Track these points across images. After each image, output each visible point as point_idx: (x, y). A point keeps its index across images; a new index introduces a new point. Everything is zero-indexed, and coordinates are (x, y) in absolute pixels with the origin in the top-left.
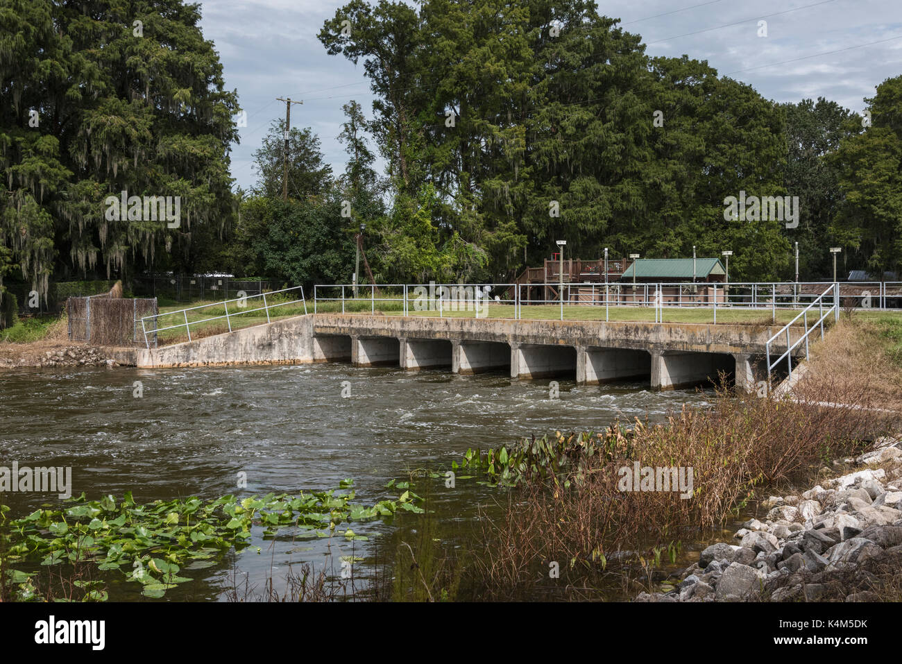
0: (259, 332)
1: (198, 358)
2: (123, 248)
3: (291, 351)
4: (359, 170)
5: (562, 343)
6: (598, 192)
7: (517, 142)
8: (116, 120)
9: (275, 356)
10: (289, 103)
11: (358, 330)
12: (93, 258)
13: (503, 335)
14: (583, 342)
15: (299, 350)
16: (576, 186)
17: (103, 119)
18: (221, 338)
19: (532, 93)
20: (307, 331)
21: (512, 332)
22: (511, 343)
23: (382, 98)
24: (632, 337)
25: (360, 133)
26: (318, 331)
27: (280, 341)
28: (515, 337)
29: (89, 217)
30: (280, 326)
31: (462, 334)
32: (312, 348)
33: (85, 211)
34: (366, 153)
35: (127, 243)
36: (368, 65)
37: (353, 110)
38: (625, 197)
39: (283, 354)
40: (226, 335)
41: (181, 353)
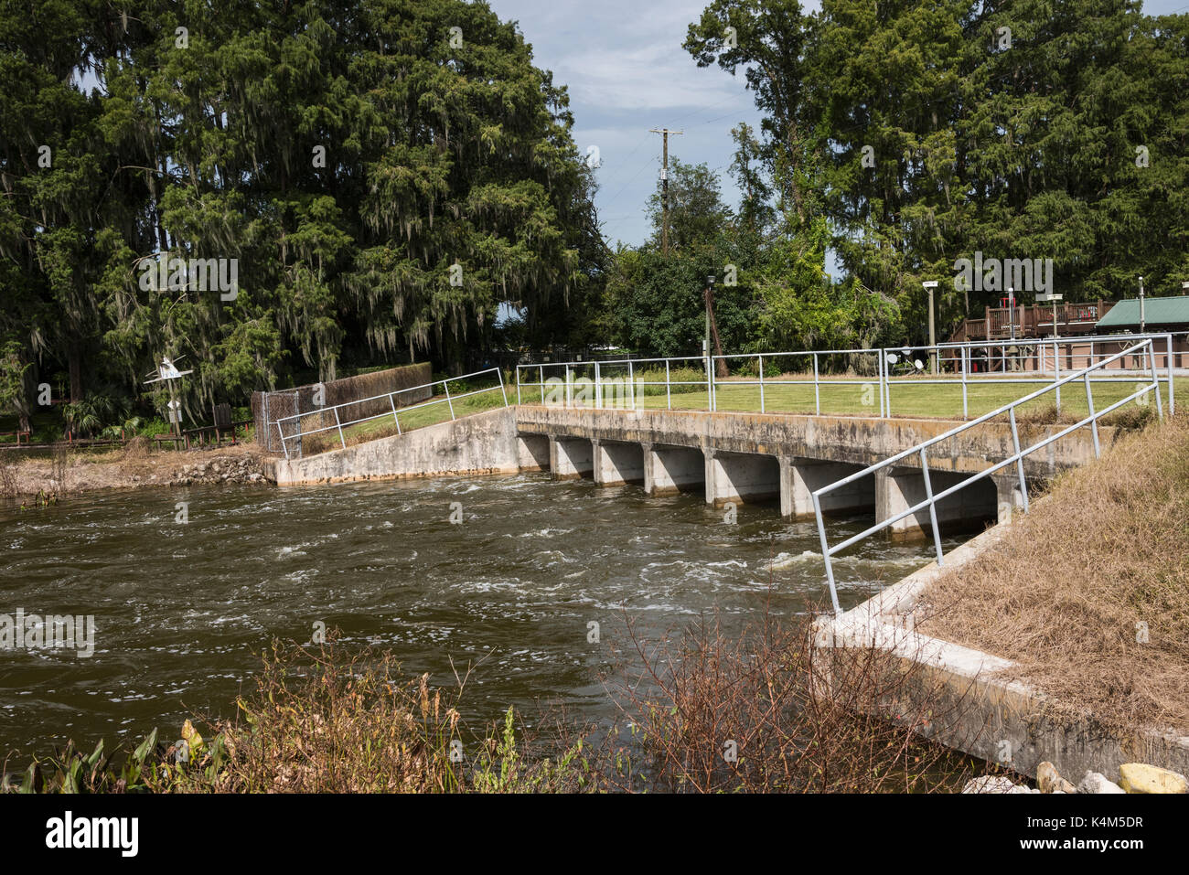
0: (439, 434)
1: (355, 471)
2: (426, 324)
3: (485, 457)
4: (753, 209)
5: (762, 451)
6: (1069, 211)
7: (943, 153)
8: (402, 171)
9: (463, 464)
10: (665, 134)
11: (555, 428)
12: (392, 337)
13: (695, 437)
14: (787, 450)
15: (497, 455)
16: (1035, 205)
17: (387, 171)
18: (386, 443)
19: (967, 84)
20: (508, 429)
21: (705, 433)
22: (704, 449)
23: (769, 115)
24: (847, 443)
25: (754, 164)
26: (521, 428)
27: (470, 444)
28: (708, 439)
30: (469, 423)
31: (653, 434)
32: (516, 452)
33: (375, 282)
34: (762, 188)
35: (431, 318)
36: (751, 75)
37: (744, 136)
39: (475, 462)
40: (392, 438)
41: (331, 464)
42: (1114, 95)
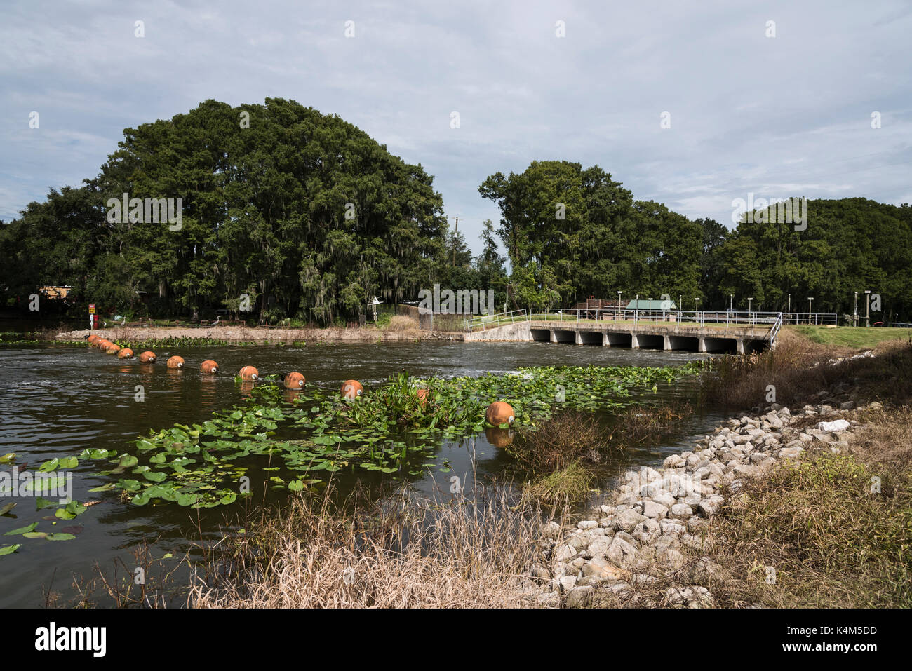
0: (509, 328)
1: (487, 338)
2: (403, 289)
3: (521, 336)
5: (657, 334)
6: (611, 267)
7: (575, 242)
8: (406, 231)
9: (515, 338)
11: (554, 328)
12: (390, 293)
13: (628, 331)
14: (667, 334)
15: (524, 336)
16: (601, 263)
17: (400, 230)
18: (496, 329)
19: (581, 219)
20: (528, 328)
21: (633, 329)
22: (632, 334)
23: (504, 218)
24: (690, 332)
25: (492, 235)
26: (533, 328)
27: (518, 332)
28: (634, 332)
29: (391, 275)
30: (518, 325)
31: (608, 330)
32: (529, 335)
33: (390, 272)
34: (494, 245)
35: (404, 287)
36: (500, 203)
37: (489, 225)
38: (623, 269)
39: (518, 337)
40: (498, 329)
41: (481, 335)
42: (628, 228)
